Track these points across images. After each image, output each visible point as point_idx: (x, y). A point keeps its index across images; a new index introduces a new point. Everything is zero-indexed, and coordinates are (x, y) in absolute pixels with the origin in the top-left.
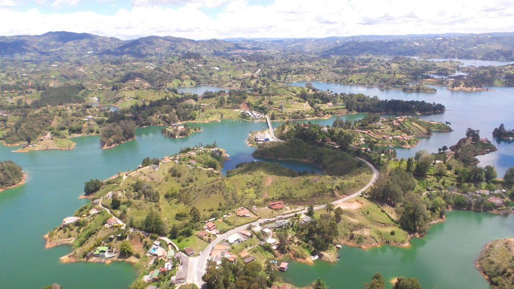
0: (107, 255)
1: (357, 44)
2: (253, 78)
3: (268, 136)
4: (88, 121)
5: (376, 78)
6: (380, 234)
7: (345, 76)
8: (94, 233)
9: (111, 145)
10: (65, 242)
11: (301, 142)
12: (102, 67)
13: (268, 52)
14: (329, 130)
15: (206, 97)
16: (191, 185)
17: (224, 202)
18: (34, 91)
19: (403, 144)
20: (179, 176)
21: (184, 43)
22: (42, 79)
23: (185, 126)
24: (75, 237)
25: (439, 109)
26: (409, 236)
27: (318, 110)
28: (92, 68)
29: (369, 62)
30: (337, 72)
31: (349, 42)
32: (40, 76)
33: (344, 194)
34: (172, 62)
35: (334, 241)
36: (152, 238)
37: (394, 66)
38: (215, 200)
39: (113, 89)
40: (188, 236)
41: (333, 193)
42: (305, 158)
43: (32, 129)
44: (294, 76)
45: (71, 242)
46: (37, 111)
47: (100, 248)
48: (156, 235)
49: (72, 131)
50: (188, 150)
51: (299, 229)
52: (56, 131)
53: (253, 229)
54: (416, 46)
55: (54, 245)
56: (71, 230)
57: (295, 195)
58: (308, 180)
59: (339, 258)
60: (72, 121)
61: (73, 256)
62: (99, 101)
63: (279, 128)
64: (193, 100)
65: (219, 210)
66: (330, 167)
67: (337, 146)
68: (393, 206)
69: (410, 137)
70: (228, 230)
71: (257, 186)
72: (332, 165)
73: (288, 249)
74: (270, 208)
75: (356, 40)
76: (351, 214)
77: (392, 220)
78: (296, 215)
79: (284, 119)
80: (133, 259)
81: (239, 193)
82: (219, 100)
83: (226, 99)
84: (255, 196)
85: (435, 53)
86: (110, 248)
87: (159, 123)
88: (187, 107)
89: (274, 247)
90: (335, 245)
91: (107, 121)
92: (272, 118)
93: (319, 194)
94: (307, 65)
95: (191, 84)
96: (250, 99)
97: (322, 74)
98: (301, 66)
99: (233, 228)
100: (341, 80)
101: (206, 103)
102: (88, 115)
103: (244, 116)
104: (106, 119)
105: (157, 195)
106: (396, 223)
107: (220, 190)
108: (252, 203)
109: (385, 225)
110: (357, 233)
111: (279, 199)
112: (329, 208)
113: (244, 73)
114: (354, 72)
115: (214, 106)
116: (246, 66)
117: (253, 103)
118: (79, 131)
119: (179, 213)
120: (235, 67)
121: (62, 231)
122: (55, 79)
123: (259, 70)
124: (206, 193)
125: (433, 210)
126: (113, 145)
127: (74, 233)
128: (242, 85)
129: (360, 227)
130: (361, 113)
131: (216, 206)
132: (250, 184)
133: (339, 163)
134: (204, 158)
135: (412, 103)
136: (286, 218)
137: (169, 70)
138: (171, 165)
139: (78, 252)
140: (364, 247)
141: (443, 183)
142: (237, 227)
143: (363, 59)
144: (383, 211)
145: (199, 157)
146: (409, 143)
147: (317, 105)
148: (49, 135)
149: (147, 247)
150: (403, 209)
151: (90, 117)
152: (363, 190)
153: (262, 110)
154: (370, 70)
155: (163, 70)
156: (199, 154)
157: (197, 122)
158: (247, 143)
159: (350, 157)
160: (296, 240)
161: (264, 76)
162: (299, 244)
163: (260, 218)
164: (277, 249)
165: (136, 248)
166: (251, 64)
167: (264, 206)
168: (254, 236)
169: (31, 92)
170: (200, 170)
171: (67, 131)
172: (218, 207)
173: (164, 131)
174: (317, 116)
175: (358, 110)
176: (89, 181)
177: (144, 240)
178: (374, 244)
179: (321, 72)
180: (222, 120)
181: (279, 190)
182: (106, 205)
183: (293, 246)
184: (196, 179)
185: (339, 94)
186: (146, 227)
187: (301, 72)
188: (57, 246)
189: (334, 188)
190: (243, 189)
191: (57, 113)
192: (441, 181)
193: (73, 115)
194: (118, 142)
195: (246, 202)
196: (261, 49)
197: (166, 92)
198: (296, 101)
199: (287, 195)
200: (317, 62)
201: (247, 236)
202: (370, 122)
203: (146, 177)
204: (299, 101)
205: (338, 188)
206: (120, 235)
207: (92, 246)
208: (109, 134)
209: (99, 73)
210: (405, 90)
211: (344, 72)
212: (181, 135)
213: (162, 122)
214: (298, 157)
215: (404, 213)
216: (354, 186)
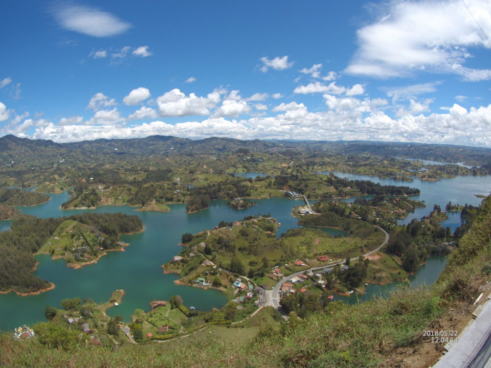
0: (204, 284)
1: (359, 146)
2: (289, 168)
3: (307, 210)
4: (177, 193)
5: (376, 170)
6: (391, 274)
7: (355, 168)
8: (195, 269)
9: (193, 211)
10: (175, 272)
11: (334, 215)
12: (180, 158)
13: (297, 150)
14: (352, 207)
15: (258, 180)
16: (256, 243)
17: (284, 255)
18: (142, 172)
19: (400, 216)
20: (247, 235)
21: (236, 142)
22: (145, 165)
23: (245, 200)
24: (181, 269)
25: (416, 192)
26: (408, 275)
27: (341, 192)
28: (174, 158)
29: (369, 159)
30: (349, 165)
31: (353, 145)
32: (145, 163)
33: (369, 250)
34: (228, 155)
35: (363, 281)
36: (235, 276)
37: (386, 162)
38: (278, 254)
39: (190, 173)
40: (262, 277)
41: (362, 249)
42: (337, 226)
43: (144, 197)
44: (319, 167)
45: (179, 272)
46: (146, 185)
47: (200, 279)
48: (239, 275)
49: (167, 200)
50: (250, 218)
51: (339, 275)
52: (158, 199)
53: (308, 274)
54: (396, 149)
55: (168, 272)
56: (179, 264)
57: (336, 251)
58: (345, 241)
59: (366, 291)
60: (168, 192)
61: (182, 281)
62: (181, 180)
63: (315, 204)
64: (248, 182)
65: (281, 261)
66: (355, 232)
67: (360, 218)
68: (400, 256)
69: (404, 211)
70: (291, 274)
71: (309, 245)
72: (357, 231)
73: (333, 287)
74: (318, 260)
75: (358, 143)
76: (374, 263)
77: (399, 265)
78: (338, 265)
79: (317, 198)
80: (222, 289)
81: (295, 249)
82: (268, 183)
83: (273, 182)
84: (307, 252)
85: (408, 155)
86: (206, 279)
87: (225, 198)
88: (244, 187)
89: (324, 286)
90: (364, 283)
91: (190, 195)
92: (309, 197)
93: (353, 251)
94: (327, 159)
95: (243, 171)
96: (291, 183)
97: (339, 166)
98: (322, 160)
99: (293, 273)
100: (353, 171)
101: (258, 185)
102: (177, 189)
103: (287, 195)
104: (189, 193)
105: (234, 247)
106: (401, 267)
107: (281, 246)
108: (305, 257)
109: (395, 269)
110: (378, 275)
111: (325, 254)
112: (361, 259)
113: (281, 164)
114: (361, 165)
115: (264, 187)
116: (282, 159)
117: (293, 186)
118: (171, 200)
119: (252, 261)
120: (275, 160)
121: (173, 264)
122: (153, 165)
123: (292, 162)
124: (271, 248)
125: (421, 257)
126: (195, 212)
127: (180, 266)
128: (281, 172)
129: (379, 271)
130: (370, 195)
131: (278, 258)
132: (303, 243)
133: (362, 229)
134: (263, 224)
135: (402, 187)
136: (331, 267)
137: (226, 160)
138: (241, 228)
139: (185, 279)
140: (382, 284)
141: (426, 240)
142: (297, 272)
143: (364, 157)
144: (393, 260)
145: (259, 223)
146: (403, 215)
147: (340, 189)
148: (154, 201)
149: (232, 282)
150: (405, 258)
151: (179, 191)
152: (381, 247)
153: (300, 191)
154: (371, 165)
155: (223, 160)
156: (259, 221)
157: (252, 198)
158: (293, 215)
159: (369, 225)
160: (338, 282)
161: (297, 166)
162: (340, 283)
163: (312, 267)
164: (325, 287)
165: (224, 281)
166: (286, 158)
167: (314, 259)
168: (309, 279)
169: (141, 173)
170: (261, 232)
171: (164, 200)
172: (280, 259)
173: (229, 204)
174: (340, 196)
175: (368, 192)
176: (185, 234)
177: (229, 277)
178: (388, 281)
179: (338, 165)
180: (270, 198)
181: (324, 247)
182: (201, 251)
183: (337, 285)
184: (260, 239)
185: (354, 180)
186: (231, 268)
187: (323, 164)
188: (171, 273)
189: (363, 246)
190: (298, 246)
191: (159, 187)
192: (425, 238)
193: (169, 189)
194: (198, 209)
195: (301, 256)
196: (292, 147)
197: (227, 176)
198: (325, 185)
199: (330, 251)
200: (334, 158)
201: (305, 278)
202: (379, 201)
203: (223, 235)
204: (327, 185)
205: (365, 246)
206: (212, 272)
207: (195, 276)
208: (192, 203)
209: (179, 162)
210: (395, 179)
211: (354, 166)
212: (242, 207)
213: (226, 197)
214: (332, 225)
215: (406, 260)
216: (376, 244)
